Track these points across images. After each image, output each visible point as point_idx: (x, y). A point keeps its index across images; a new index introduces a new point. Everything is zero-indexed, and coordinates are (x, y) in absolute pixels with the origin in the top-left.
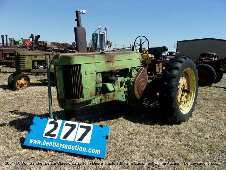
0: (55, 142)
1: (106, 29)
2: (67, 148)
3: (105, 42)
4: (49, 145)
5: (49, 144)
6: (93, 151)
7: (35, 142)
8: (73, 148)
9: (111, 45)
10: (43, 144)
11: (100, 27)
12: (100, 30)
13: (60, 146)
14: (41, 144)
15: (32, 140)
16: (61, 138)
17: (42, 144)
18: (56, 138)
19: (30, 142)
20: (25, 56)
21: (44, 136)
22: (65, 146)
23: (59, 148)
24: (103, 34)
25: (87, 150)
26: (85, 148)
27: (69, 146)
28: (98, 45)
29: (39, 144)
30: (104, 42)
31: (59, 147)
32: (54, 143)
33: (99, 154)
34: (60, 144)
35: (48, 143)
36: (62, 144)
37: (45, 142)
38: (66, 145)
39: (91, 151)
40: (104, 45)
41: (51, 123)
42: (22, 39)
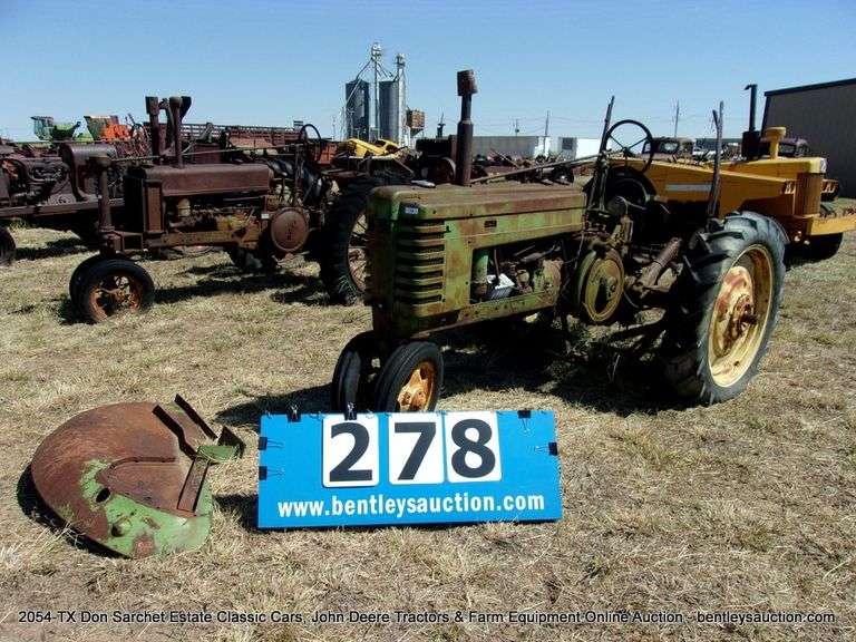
0: (377, 498)
1: (401, 62)
2: (425, 510)
3: (400, 114)
4: (359, 512)
5: (356, 509)
6: (521, 501)
7: (300, 509)
8: (448, 504)
9: (421, 125)
10: (335, 512)
11: (376, 56)
12: (379, 69)
13: (401, 508)
14: (327, 513)
15: (286, 504)
16: (394, 478)
17: (331, 512)
18: (375, 480)
19: (282, 515)
20: (441, 221)
21: (327, 482)
22: (417, 504)
23: (399, 516)
24: (389, 83)
25: (499, 502)
26: (491, 499)
27: (432, 500)
28: (372, 125)
29: (319, 513)
30: (395, 111)
31: (397, 511)
32: (373, 501)
33: (542, 507)
34: (398, 501)
35: (353, 506)
36: (404, 500)
37: (340, 503)
38: (419, 501)
39: (514, 503)
40: (398, 127)
41: (337, 430)
42: (87, 118)
